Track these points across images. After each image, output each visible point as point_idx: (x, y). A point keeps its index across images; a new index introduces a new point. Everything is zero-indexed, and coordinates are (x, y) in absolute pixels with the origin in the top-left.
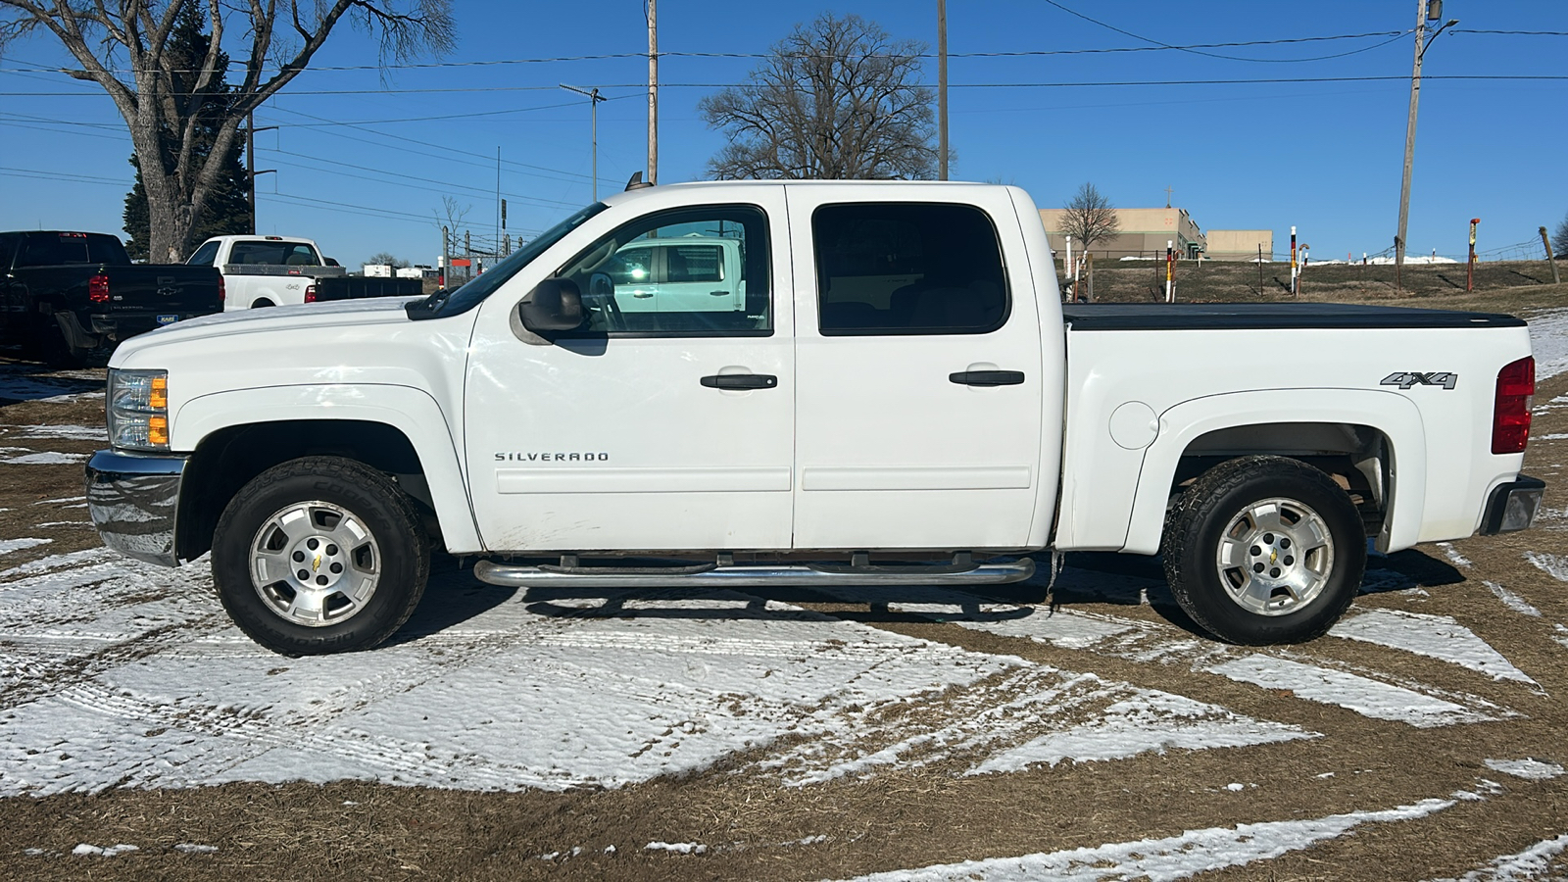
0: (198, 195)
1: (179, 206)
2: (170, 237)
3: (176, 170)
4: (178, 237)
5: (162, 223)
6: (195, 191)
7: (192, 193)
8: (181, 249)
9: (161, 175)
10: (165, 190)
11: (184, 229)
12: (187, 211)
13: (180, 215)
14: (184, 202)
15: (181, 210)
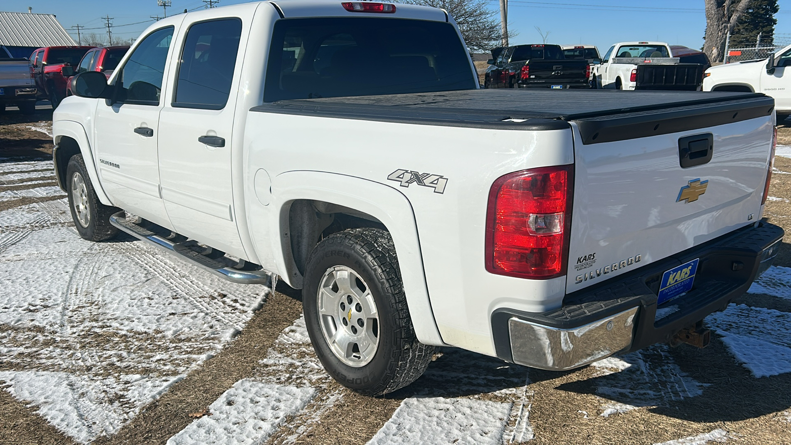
0: (734, 17)
1: (722, 24)
2: (715, 42)
3: (724, 4)
4: (719, 41)
5: (712, 34)
6: (733, 15)
7: (731, 17)
8: (719, 48)
9: (715, 8)
10: (716, 16)
11: (723, 37)
12: (726, 27)
13: (722, 29)
14: (725, 22)
15: (723, 26)
